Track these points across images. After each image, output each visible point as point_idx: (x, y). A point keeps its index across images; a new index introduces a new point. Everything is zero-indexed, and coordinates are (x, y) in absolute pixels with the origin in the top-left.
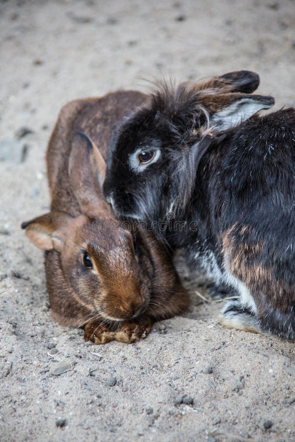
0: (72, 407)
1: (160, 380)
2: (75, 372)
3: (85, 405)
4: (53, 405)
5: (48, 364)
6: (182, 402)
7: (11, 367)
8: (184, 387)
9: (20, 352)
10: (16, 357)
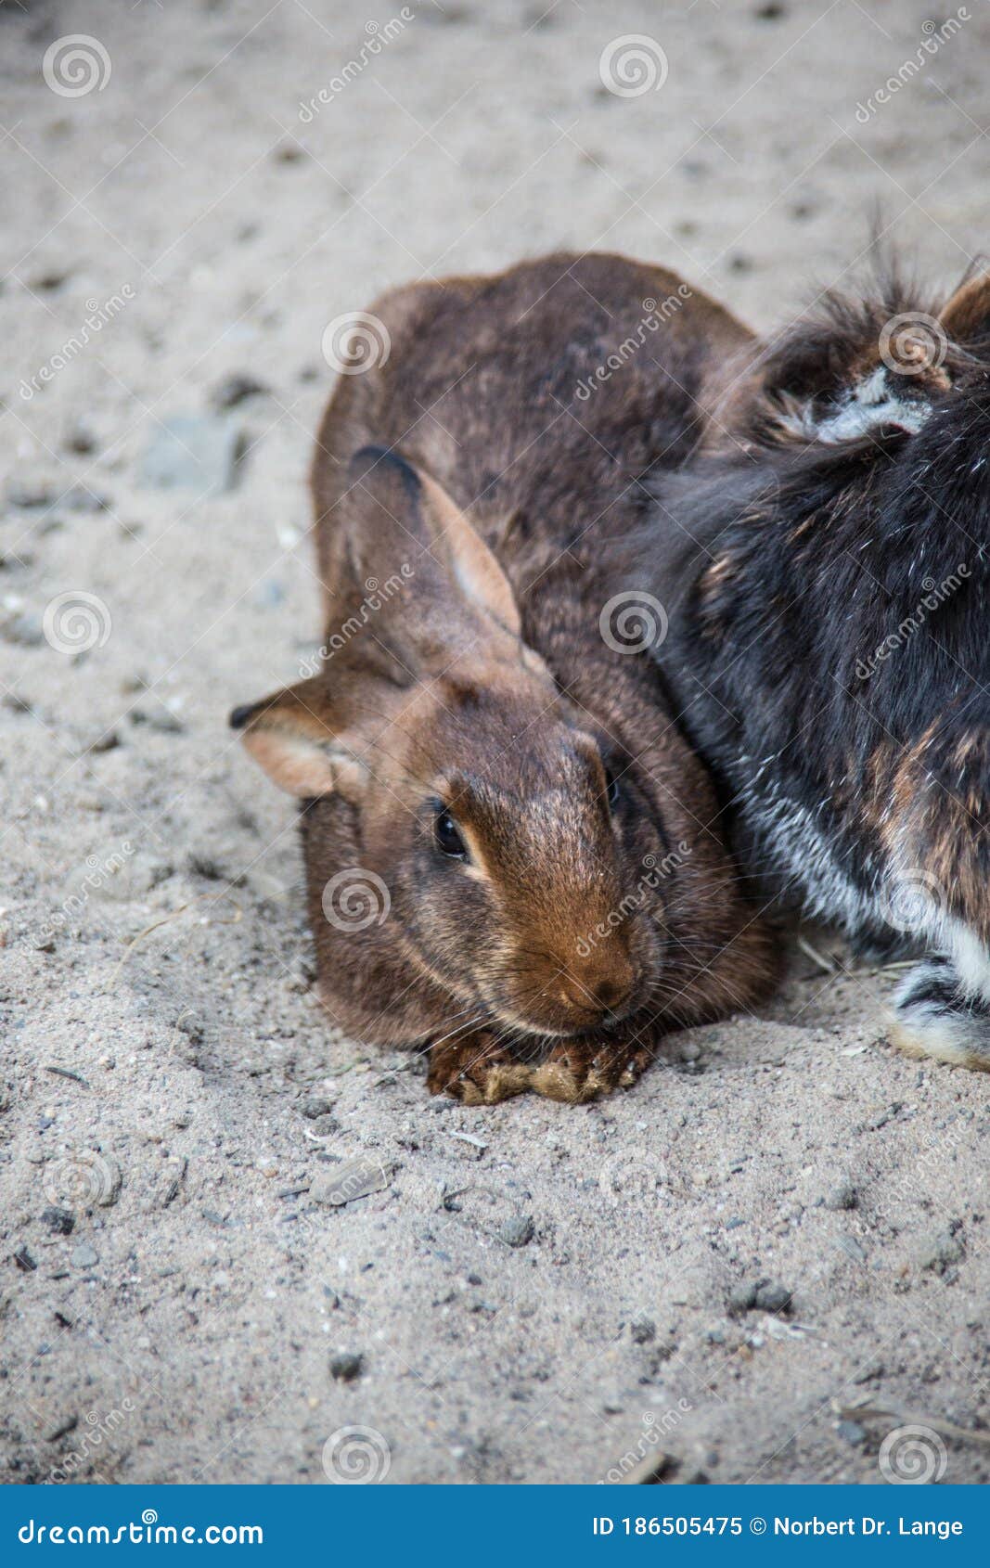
0: (384, 1312)
1: (681, 1228)
2: (397, 1195)
3: (429, 1310)
4: (322, 1304)
5: (305, 1166)
6: (753, 1304)
7: (184, 1175)
8: (762, 1252)
9: (214, 1126)
10: (200, 1141)
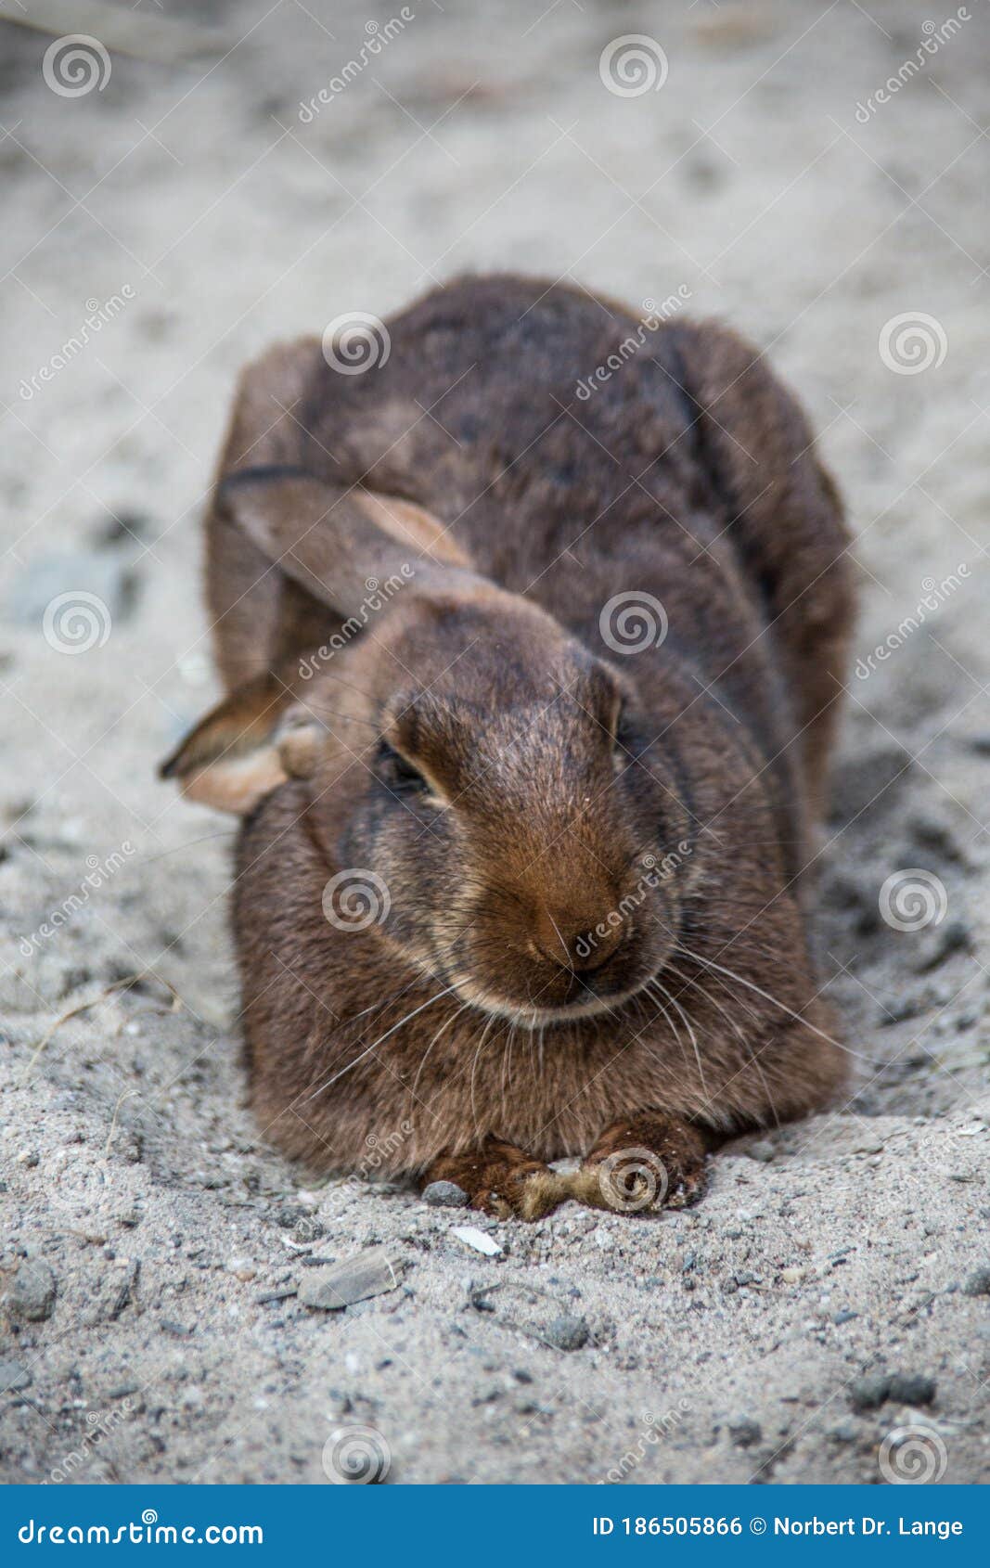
0: (413, 1412)
1: (774, 1329)
2: (410, 1295)
3: (467, 1407)
4: (329, 1410)
5: (288, 1269)
6: (885, 1396)
7: (136, 1280)
8: (884, 1347)
9: (171, 1223)
10: (154, 1241)
